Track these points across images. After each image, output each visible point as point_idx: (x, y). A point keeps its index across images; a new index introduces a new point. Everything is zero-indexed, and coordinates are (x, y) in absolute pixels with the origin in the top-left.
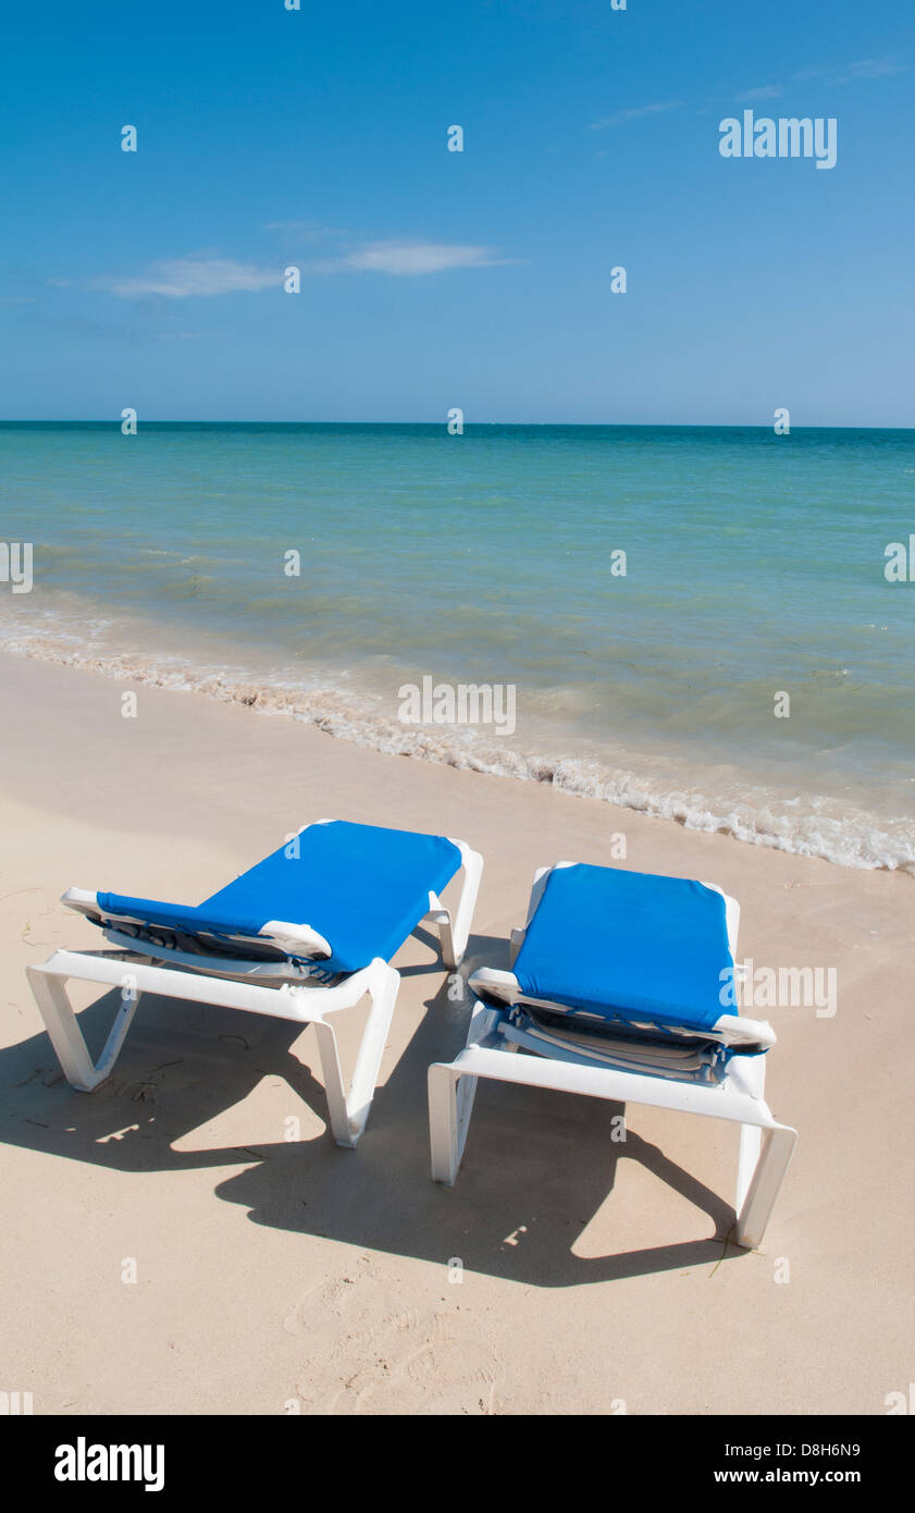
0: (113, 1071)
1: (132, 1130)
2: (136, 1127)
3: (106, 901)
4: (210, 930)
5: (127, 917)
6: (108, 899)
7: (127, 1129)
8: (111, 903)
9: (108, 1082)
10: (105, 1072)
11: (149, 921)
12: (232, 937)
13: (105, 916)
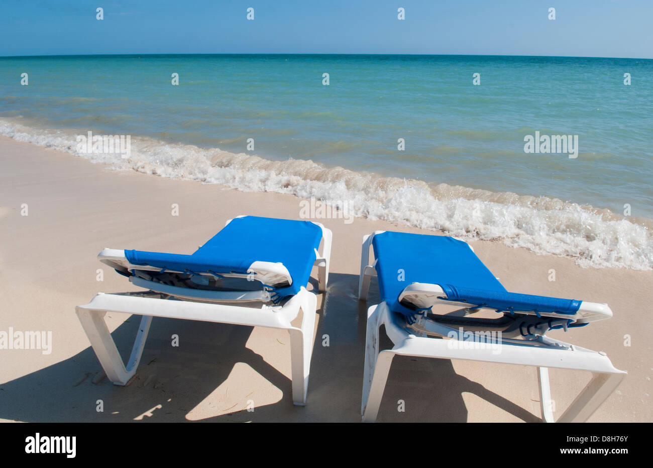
0: (137, 370)
1: (157, 409)
2: (159, 406)
3: (132, 257)
4: (210, 271)
5: (148, 266)
6: (133, 254)
7: (154, 409)
8: (136, 257)
9: (135, 377)
10: (133, 372)
11: (165, 268)
12: (226, 275)
13: (130, 267)
